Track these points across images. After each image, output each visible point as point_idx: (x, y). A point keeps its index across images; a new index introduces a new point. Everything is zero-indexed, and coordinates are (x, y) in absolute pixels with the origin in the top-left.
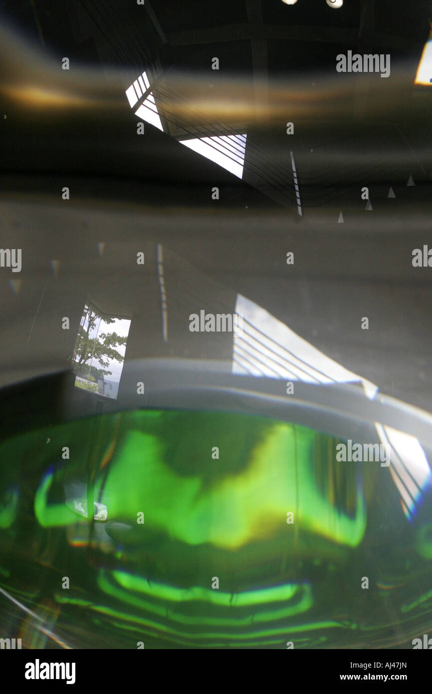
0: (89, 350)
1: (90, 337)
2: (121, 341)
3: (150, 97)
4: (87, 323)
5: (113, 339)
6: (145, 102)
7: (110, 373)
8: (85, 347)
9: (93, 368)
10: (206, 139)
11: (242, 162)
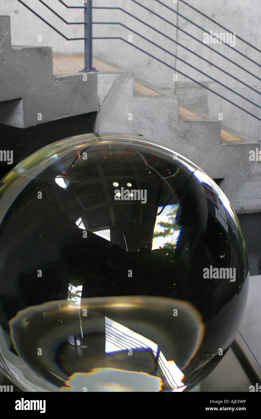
0: (71, 296)
1: (72, 293)
2: (80, 292)
3: (82, 222)
4: (70, 289)
5: (78, 292)
6: (81, 224)
7: (77, 301)
8: (70, 295)
9: (73, 301)
10: (100, 231)
11: (110, 237)
